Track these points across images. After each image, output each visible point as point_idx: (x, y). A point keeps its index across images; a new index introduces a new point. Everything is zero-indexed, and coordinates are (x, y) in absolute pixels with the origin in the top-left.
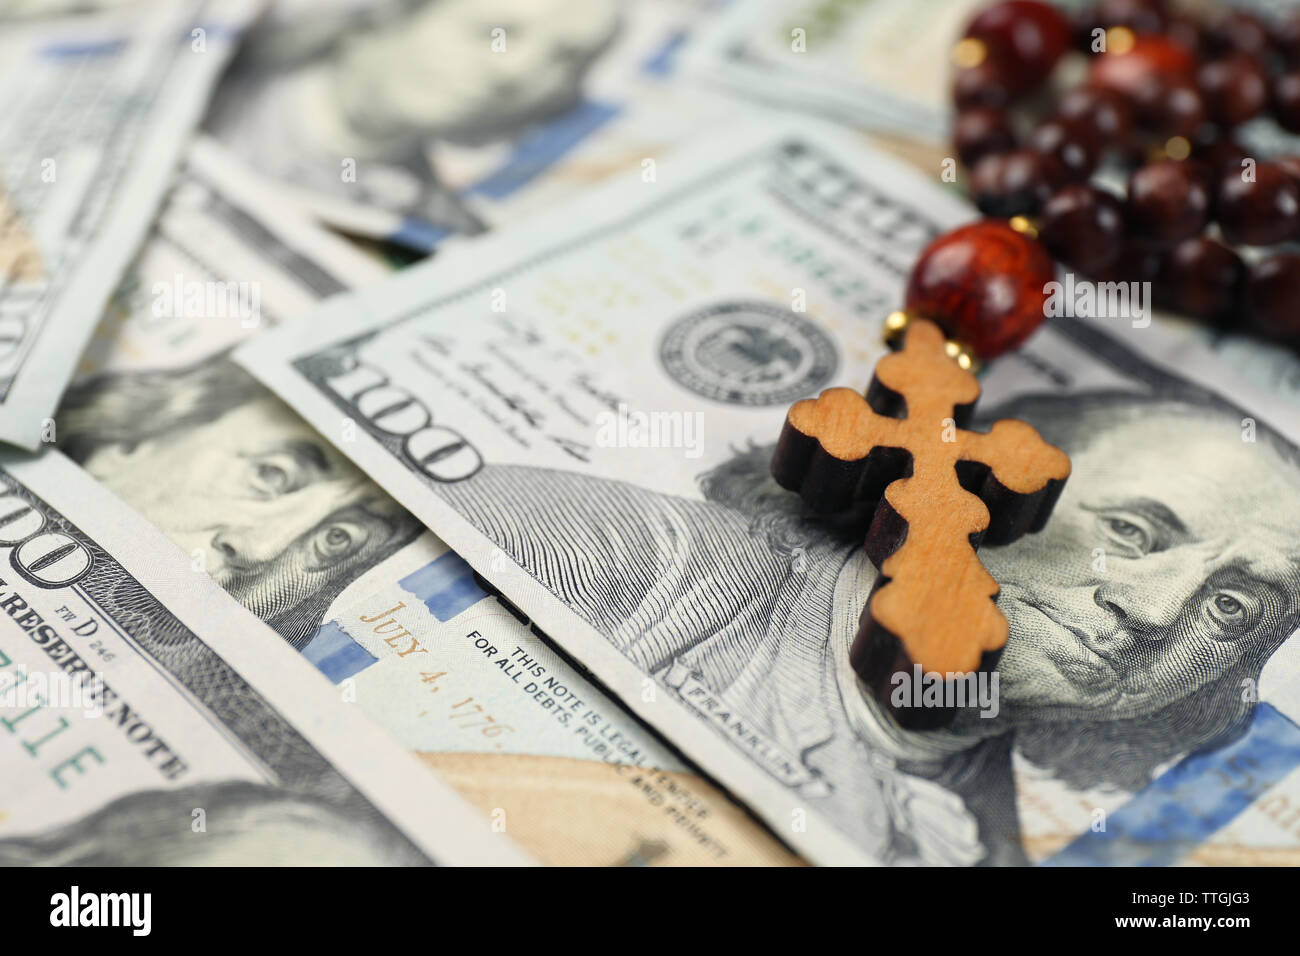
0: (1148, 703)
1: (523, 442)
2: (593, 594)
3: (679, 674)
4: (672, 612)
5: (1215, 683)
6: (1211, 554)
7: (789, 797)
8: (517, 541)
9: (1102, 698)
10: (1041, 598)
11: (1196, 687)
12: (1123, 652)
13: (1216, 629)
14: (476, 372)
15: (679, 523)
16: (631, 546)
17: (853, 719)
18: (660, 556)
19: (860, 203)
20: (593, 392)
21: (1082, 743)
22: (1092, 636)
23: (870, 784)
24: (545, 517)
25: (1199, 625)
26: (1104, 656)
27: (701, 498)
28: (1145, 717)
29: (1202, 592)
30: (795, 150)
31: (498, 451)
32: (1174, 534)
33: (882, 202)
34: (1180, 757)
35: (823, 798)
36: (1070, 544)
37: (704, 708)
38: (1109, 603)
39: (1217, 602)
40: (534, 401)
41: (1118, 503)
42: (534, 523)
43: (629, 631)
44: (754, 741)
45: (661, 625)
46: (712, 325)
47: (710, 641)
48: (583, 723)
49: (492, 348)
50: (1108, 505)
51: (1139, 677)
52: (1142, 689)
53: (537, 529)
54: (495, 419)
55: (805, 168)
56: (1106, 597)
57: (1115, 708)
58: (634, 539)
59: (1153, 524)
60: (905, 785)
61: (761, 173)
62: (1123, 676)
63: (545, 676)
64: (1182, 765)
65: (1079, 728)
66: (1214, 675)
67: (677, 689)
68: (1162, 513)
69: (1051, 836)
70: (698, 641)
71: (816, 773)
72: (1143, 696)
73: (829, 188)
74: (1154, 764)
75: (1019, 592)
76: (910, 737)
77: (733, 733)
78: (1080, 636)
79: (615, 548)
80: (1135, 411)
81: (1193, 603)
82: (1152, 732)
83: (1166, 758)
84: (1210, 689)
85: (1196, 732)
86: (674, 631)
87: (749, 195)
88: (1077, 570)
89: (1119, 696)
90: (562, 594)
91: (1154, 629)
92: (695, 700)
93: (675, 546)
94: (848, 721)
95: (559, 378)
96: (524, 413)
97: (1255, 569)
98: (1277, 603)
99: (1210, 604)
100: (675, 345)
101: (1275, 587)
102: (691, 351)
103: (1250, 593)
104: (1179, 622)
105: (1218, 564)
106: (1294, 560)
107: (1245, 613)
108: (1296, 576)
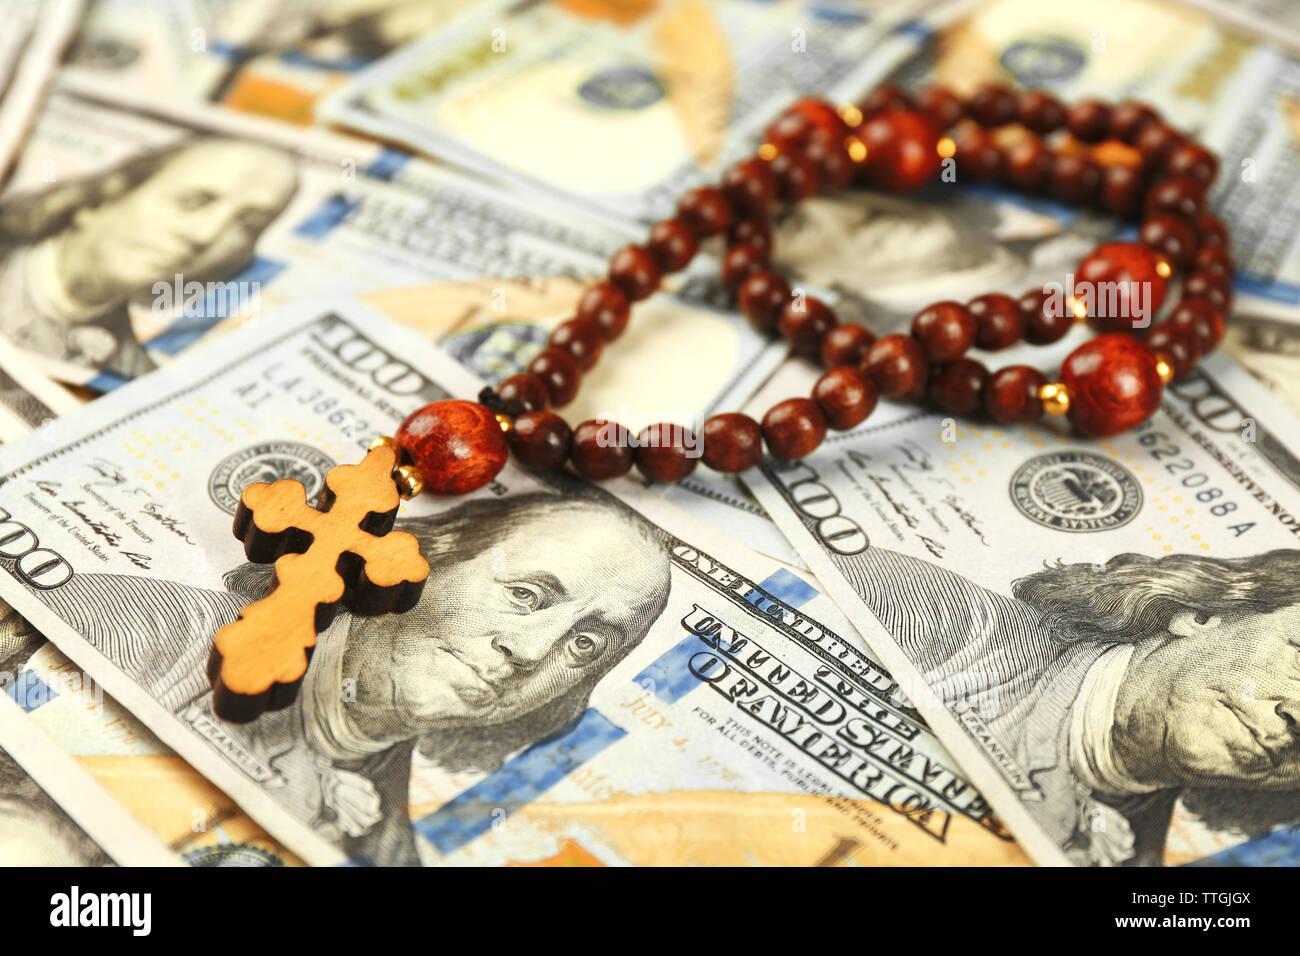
1: (103, 557)
2: (141, 662)
3: (194, 712)
4: (195, 671)
6: (579, 608)
8: (92, 629)
9: (483, 711)
10: (454, 646)
12: (504, 680)
13: (571, 660)
14: (73, 507)
15: (207, 609)
16: (171, 627)
18: (192, 633)
19: (377, 360)
20: (158, 517)
21: (461, 742)
23: (313, 777)
24: (113, 610)
25: (561, 658)
26: (491, 683)
27: (225, 590)
28: (510, 722)
29: (568, 634)
30: (332, 320)
31: (85, 563)
32: (557, 595)
33: (391, 359)
34: (526, 747)
35: (279, 788)
36: (483, 607)
38: (501, 647)
39: (577, 642)
40: (114, 526)
42: (104, 614)
43: (163, 686)
45: (186, 681)
46: (255, 460)
49: (87, 488)
50: (514, 578)
51: (512, 696)
52: (511, 704)
53: (107, 619)
54: (84, 541)
55: (340, 334)
56: (500, 643)
57: (490, 717)
58: (175, 622)
60: (336, 776)
61: (303, 340)
62: (501, 696)
64: (527, 752)
65: (461, 732)
67: (191, 723)
68: (550, 581)
69: (428, 804)
71: (278, 772)
72: (512, 708)
73: (353, 350)
74: (508, 752)
75: (440, 643)
78: (476, 670)
79: (160, 629)
81: (558, 644)
82: (512, 732)
83: (516, 748)
85: (542, 731)
87: (292, 360)
88: (485, 624)
89: (495, 709)
90: (119, 664)
91: (529, 663)
92: (202, 729)
93: (203, 625)
94: (305, 738)
95: (134, 507)
96: (106, 535)
97: (607, 617)
98: (618, 639)
99: (571, 643)
100: (222, 480)
101: (618, 628)
102: (231, 484)
103: (600, 634)
104: (548, 657)
105: (583, 614)
106: (634, 609)
107: (594, 648)
108: (633, 619)
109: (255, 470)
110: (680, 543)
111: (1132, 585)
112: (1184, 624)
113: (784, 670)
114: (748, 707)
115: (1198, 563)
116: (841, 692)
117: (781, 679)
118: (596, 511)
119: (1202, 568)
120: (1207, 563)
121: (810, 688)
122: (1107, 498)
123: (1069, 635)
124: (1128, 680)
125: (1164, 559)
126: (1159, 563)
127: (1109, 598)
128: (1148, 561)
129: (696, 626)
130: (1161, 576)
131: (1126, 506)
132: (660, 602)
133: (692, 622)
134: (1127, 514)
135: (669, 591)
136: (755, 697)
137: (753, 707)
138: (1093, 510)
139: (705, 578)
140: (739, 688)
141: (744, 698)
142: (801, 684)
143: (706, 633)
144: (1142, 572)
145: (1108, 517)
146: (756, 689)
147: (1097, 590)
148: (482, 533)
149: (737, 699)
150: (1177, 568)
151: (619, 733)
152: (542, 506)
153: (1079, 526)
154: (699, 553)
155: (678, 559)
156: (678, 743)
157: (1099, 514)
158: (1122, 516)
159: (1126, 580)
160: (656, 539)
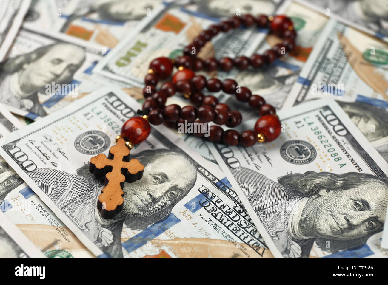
0: (151, 213)
1: (45, 163)
2: (53, 194)
3: (66, 209)
4: (67, 197)
5: (164, 209)
6: (171, 184)
7: (81, 232)
8: (41, 184)
9: (143, 212)
10: (137, 193)
11: (160, 210)
12: (149, 204)
13: (168, 199)
14: (38, 148)
15: (72, 180)
17: (96, 217)
19: (123, 107)
20: (60, 152)
21: (136, 221)
22: (144, 200)
23: (96, 229)
24: (47, 179)
26: (145, 204)
27: (77, 174)
28: (149, 216)
29: (168, 191)
30: (111, 94)
31: (40, 165)
32: (166, 180)
33: (127, 107)
34: (153, 223)
36: (145, 182)
37: (69, 216)
38: (150, 194)
39: (170, 194)
40: (49, 154)
41: (157, 173)
42: (44, 180)
43: (59, 201)
44: (77, 222)
45: (65, 200)
47: (73, 203)
48: (49, 218)
49: (42, 143)
50: (154, 174)
52: (151, 211)
53: (45, 181)
54: (40, 158)
55: (113, 98)
56: (149, 193)
57: (144, 214)
58: (63, 183)
59: (162, 178)
60: (102, 229)
61: (103, 100)
63: (44, 210)
65: (136, 218)
66: (164, 208)
67: (65, 212)
68: (164, 175)
69: (126, 238)
70: (71, 203)
71: (87, 227)
73: (116, 104)
75: (133, 192)
76: (105, 220)
77: (74, 220)
78: (142, 200)
79: (59, 184)
80: (165, 154)
81: (165, 194)
82: (150, 219)
84: (163, 211)
86: (67, 201)
87: (99, 106)
88: (146, 187)
89: (146, 212)
90: (47, 194)
91: (156, 199)
92: (68, 214)
93: (70, 184)
94: (95, 218)
95: (54, 149)
96: (46, 157)
97: (178, 187)
98: (181, 194)
99: (168, 194)
100: (78, 141)
101: (181, 190)
102: (81, 143)
103: (176, 192)
104: (161, 197)
105: (172, 186)
106: (186, 185)
107: (174, 196)
108: (185, 188)
109: (87, 139)
110: (201, 166)
111: (310, 180)
112: (323, 192)
113: (225, 205)
114: (214, 215)
115: (329, 175)
116: (239, 212)
117: (224, 208)
118: (179, 155)
119: (330, 176)
120: (332, 175)
121: (231, 211)
122: (307, 154)
123: (292, 194)
124: (306, 207)
125: (320, 173)
126: (318, 174)
127: (304, 184)
128: (316, 173)
129: (202, 191)
130: (318, 178)
131: (312, 157)
132: (193, 183)
133: (201, 190)
134: (312, 159)
135: (196, 180)
136: (216, 212)
137: (215, 215)
138: (302, 158)
139: (206, 177)
140: (212, 209)
141: (213, 212)
142: (229, 209)
143: (204, 193)
144: (313, 177)
145: (306, 160)
146: (217, 210)
147: (300, 181)
148: (147, 160)
149: (211, 213)
150: (323, 176)
151: (178, 221)
152: (164, 153)
153: (298, 162)
154: (205, 170)
155: (199, 171)
156: (194, 224)
157: (304, 159)
158: (310, 160)
159: (309, 179)
160: (194, 165)
